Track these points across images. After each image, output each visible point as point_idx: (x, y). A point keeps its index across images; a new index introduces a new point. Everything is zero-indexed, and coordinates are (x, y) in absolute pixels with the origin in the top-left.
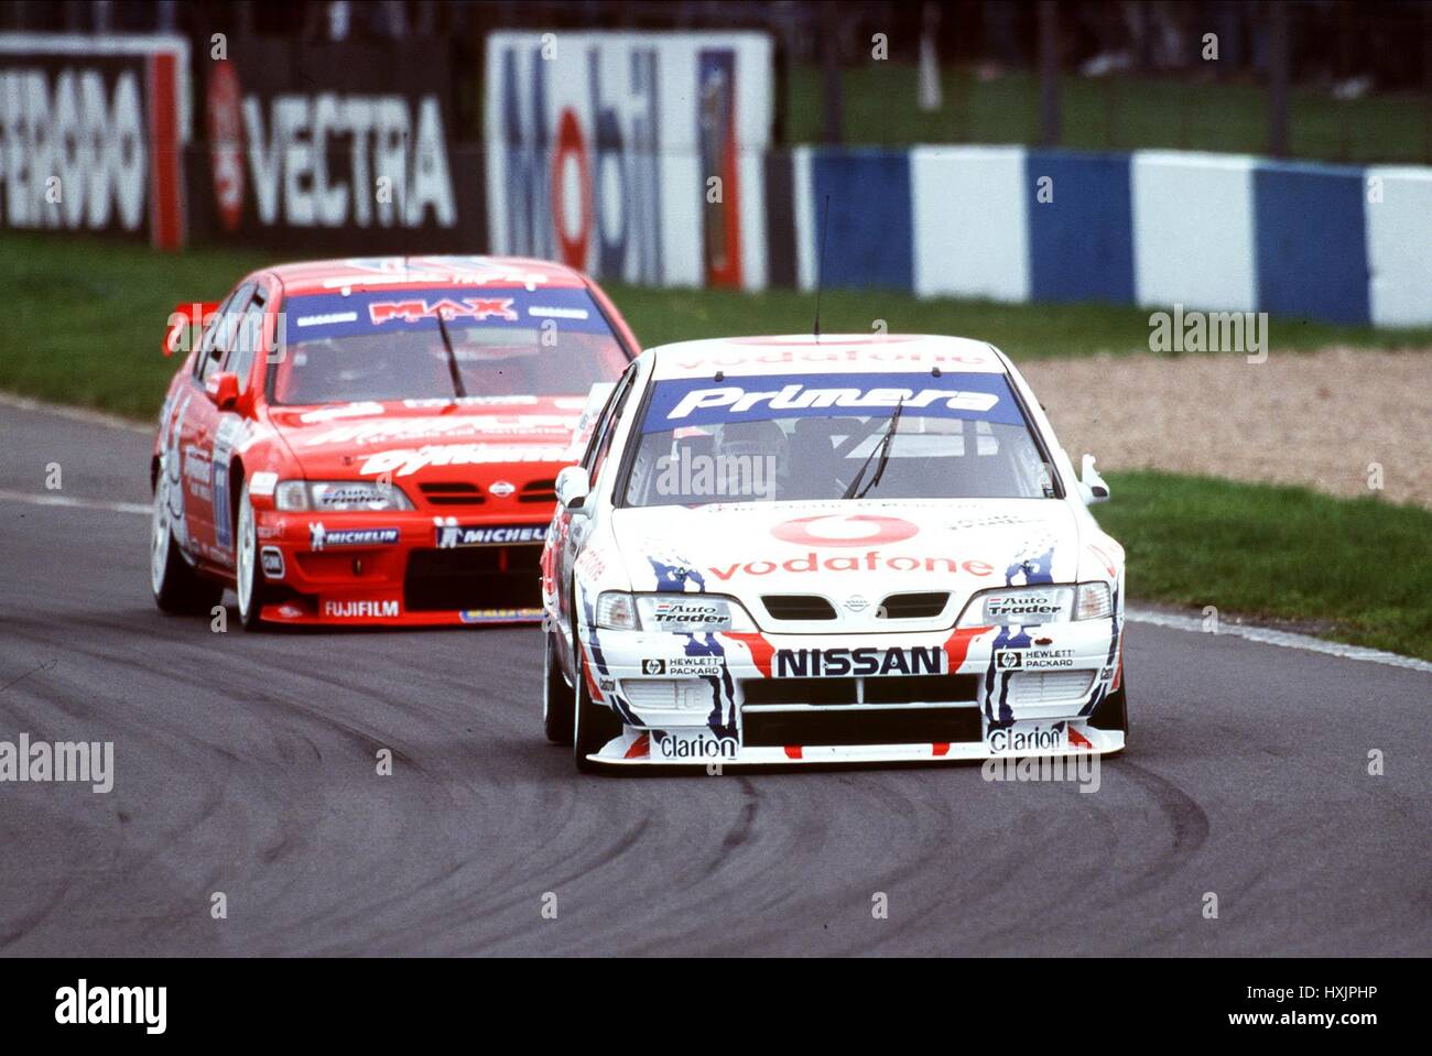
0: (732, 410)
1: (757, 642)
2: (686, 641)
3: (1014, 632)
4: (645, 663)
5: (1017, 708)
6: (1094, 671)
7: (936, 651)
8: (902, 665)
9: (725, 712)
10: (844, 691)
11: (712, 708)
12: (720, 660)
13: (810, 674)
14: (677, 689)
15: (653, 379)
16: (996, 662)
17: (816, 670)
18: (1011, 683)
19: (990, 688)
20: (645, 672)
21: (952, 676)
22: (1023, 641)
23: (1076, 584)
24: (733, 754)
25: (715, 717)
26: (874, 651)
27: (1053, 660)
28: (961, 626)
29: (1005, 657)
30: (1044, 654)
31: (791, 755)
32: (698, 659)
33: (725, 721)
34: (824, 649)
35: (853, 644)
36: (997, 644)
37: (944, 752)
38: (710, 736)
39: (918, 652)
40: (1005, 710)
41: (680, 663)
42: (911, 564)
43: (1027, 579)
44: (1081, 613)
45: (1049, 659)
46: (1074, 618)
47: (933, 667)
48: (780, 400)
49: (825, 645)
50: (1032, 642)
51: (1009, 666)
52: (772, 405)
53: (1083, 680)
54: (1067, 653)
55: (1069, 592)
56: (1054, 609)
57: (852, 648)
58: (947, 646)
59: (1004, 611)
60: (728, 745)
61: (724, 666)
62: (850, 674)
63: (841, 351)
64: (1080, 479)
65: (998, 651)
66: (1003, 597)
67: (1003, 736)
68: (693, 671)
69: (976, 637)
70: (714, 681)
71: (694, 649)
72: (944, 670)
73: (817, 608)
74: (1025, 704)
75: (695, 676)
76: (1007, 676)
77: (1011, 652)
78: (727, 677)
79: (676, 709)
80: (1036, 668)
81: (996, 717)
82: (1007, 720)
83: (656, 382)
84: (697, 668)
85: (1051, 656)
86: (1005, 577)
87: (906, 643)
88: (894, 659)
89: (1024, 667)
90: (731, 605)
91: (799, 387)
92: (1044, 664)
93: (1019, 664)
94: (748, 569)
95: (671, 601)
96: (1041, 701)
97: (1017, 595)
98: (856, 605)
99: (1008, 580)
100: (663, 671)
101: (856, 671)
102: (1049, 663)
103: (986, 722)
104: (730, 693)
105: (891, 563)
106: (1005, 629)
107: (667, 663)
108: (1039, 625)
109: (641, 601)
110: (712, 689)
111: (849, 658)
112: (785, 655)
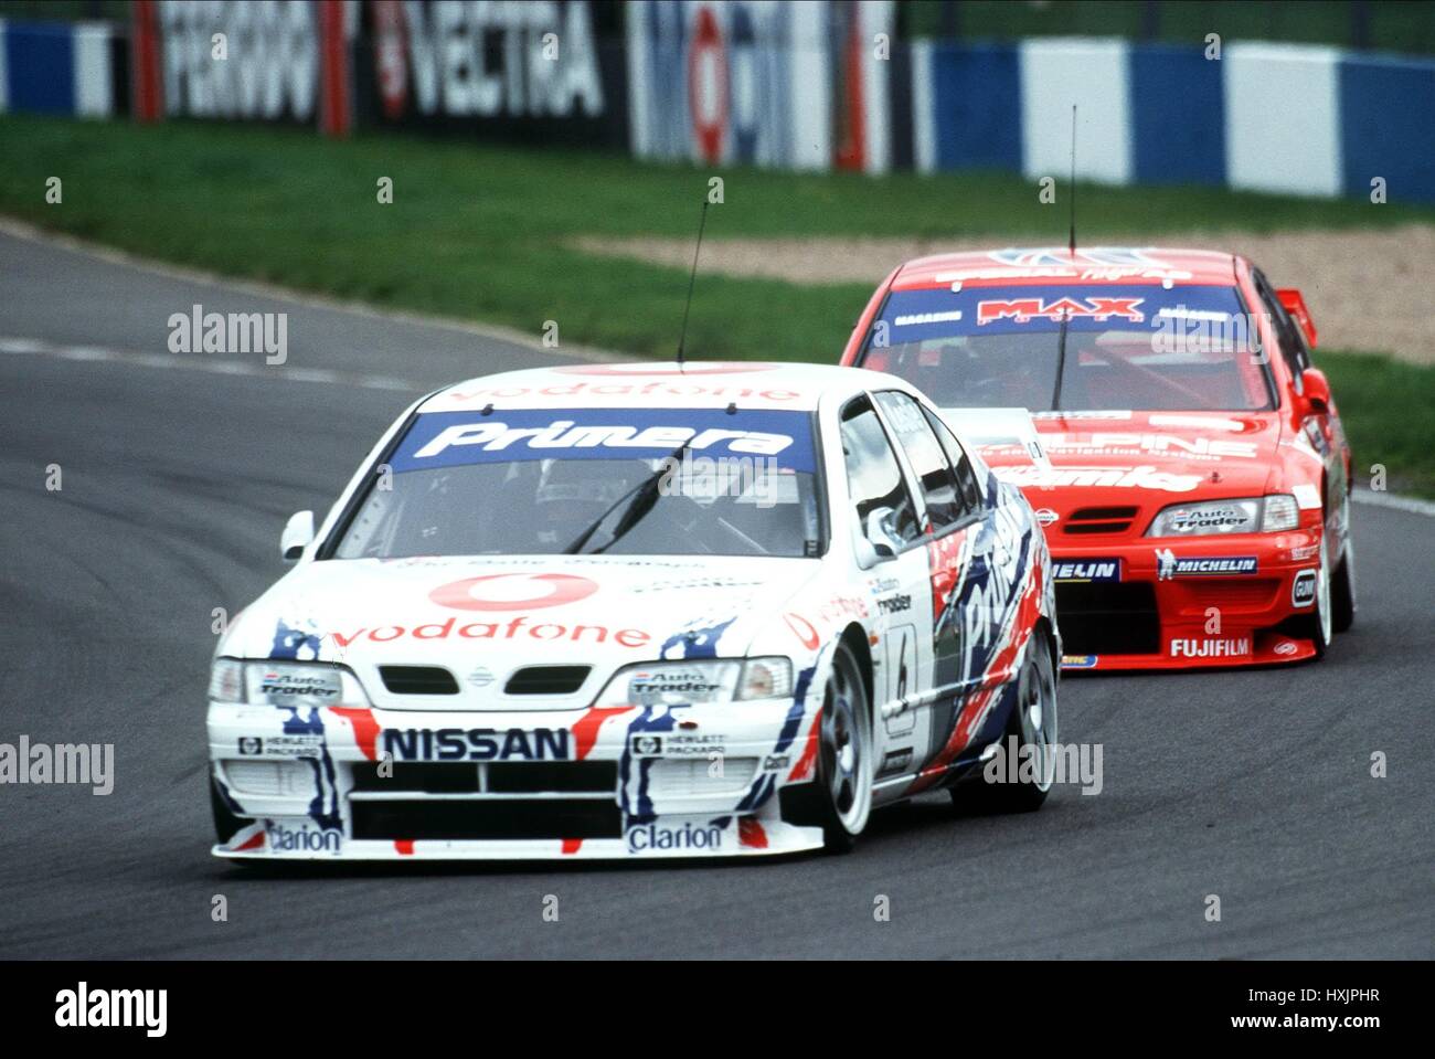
0: (486, 448)
1: (364, 719)
2: (287, 715)
3: (658, 712)
4: (241, 740)
5: (661, 802)
6: (755, 760)
7: (563, 733)
8: (524, 749)
9: (328, 799)
10: (463, 777)
11: (314, 794)
12: (320, 739)
13: (420, 757)
14: (279, 772)
15: (418, 411)
16: (632, 747)
17: (428, 753)
18: (652, 772)
19: (626, 778)
20: (242, 751)
21: (581, 764)
22: (665, 724)
23: (745, 658)
24: (337, 847)
25: (317, 805)
26: (491, 732)
27: (700, 746)
28: (600, 705)
29: (641, 742)
30: (690, 739)
31: (401, 850)
32: (296, 737)
33: (327, 810)
34: (435, 728)
35: (468, 723)
36: (634, 727)
37: (574, 849)
38: (314, 827)
39: (543, 734)
40: (645, 802)
41: (275, 741)
42: (556, 631)
43: (686, 652)
44: (747, 692)
45: (695, 745)
46: (737, 697)
47: (561, 751)
48: (542, 438)
49: (436, 723)
50: (676, 725)
51: (647, 752)
52: (532, 444)
53: (743, 769)
54: (717, 739)
55: (734, 668)
56: (712, 688)
57: (467, 728)
58: (577, 728)
59: (651, 688)
60: (332, 838)
61: (324, 746)
62: (466, 758)
63: (639, 383)
64: (866, 535)
65: (634, 735)
66: (652, 672)
67: (644, 832)
68: (291, 751)
69: (610, 718)
70: (315, 763)
71: (293, 727)
72: (572, 756)
73: (437, 681)
74: (668, 796)
75: (293, 757)
76: (646, 764)
77: (648, 736)
78: (327, 758)
79: (280, 794)
80: (680, 756)
81: (634, 809)
82: (647, 815)
83: (420, 415)
84: (296, 747)
85: (699, 742)
86: (660, 650)
87: (528, 724)
88: (516, 743)
89: (664, 754)
90: (344, 675)
91: (569, 424)
92: (690, 750)
93: (658, 750)
94: (372, 636)
95: (283, 670)
96: (693, 793)
97: (672, 671)
98: (483, 678)
99: (663, 654)
100: (259, 751)
101: (474, 755)
102: (695, 750)
103: (624, 816)
104: (331, 777)
105: (533, 632)
106: (649, 710)
107: (264, 741)
108: (688, 706)
109: (252, 670)
110: (311, 774)
111: (465, 739)
112: (392, 735)
